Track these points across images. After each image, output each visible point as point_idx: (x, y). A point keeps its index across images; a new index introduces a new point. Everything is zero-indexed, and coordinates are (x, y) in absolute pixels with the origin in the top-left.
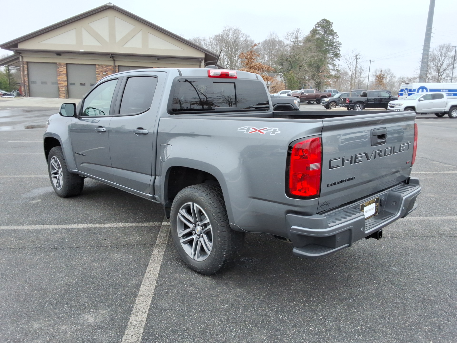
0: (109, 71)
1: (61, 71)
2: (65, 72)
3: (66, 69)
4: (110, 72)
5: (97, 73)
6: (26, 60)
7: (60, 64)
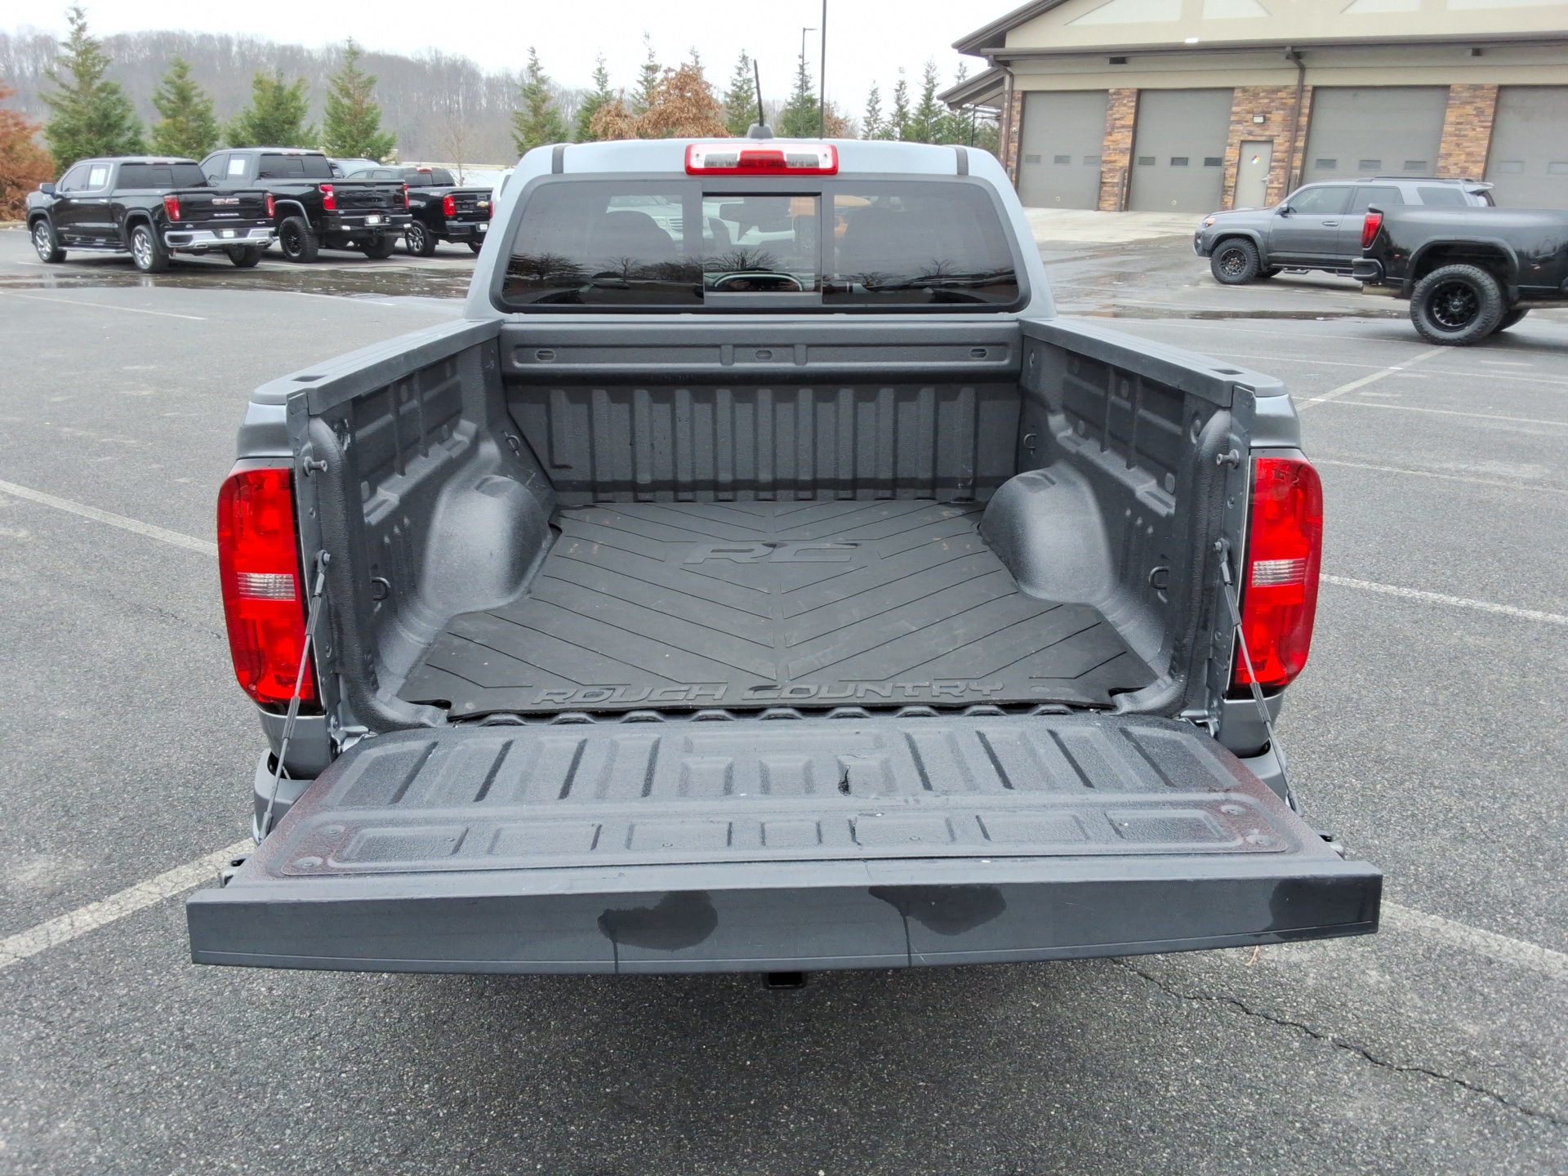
0: (1277, 109)
1: (1119, 119)
2: (1130, 121)
3: (1133, 111)
4: (1282, 112)
5: (1233, 118)
6: (1021, 85)
7: (1118, 92)
